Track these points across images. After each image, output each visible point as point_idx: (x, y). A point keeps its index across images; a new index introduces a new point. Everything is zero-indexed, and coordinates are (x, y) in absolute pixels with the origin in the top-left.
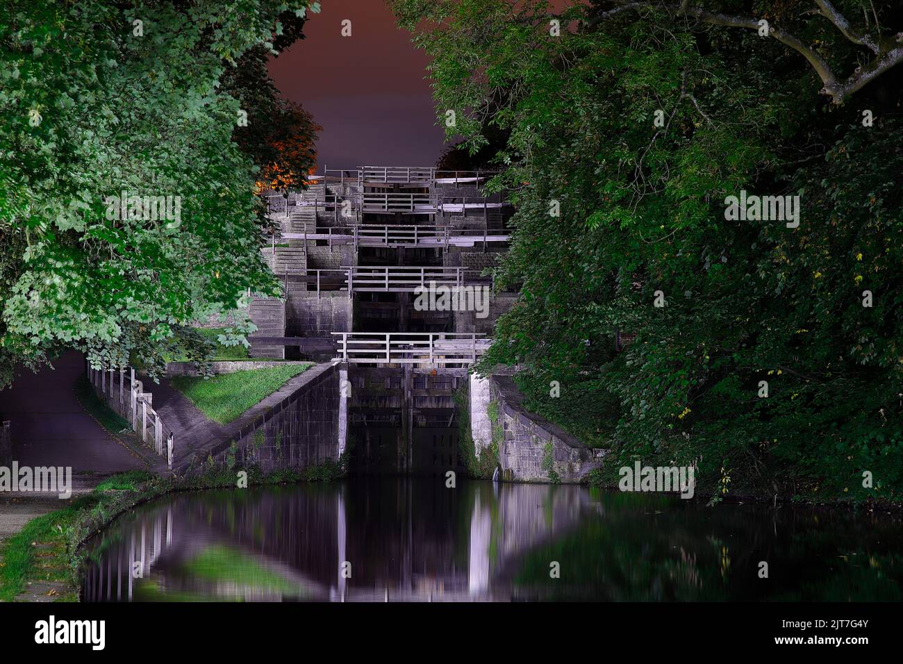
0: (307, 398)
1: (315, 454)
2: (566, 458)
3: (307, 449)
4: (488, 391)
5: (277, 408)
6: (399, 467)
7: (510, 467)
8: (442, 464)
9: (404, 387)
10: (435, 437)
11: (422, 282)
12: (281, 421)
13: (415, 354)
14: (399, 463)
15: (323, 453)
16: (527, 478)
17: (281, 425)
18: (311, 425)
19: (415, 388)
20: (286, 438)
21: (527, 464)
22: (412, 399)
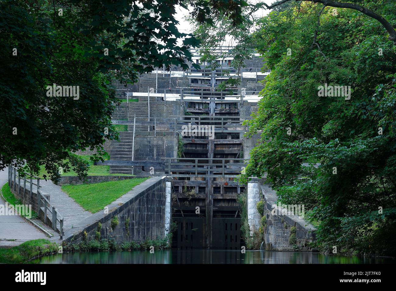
0: (145, 199)
1: (150, 232)
2: (304, 236)
3: (145, 230)
4: (258, 195)
5: (126, 205)
6: (204, 243)
7: (270, 242)
8: (231, 241)
9: (207, 193)
10: (226, 224)
11: (222, 126)
12: (129, 211)
13: (214, 172)
14: (204, 240)
15: (155, 232)
16: (280, 249)
17: (129, 215)
18: (147, 215)
19: (214, 193)
20: (132, 223)
21: (280, 240)
22: (212, 201)
